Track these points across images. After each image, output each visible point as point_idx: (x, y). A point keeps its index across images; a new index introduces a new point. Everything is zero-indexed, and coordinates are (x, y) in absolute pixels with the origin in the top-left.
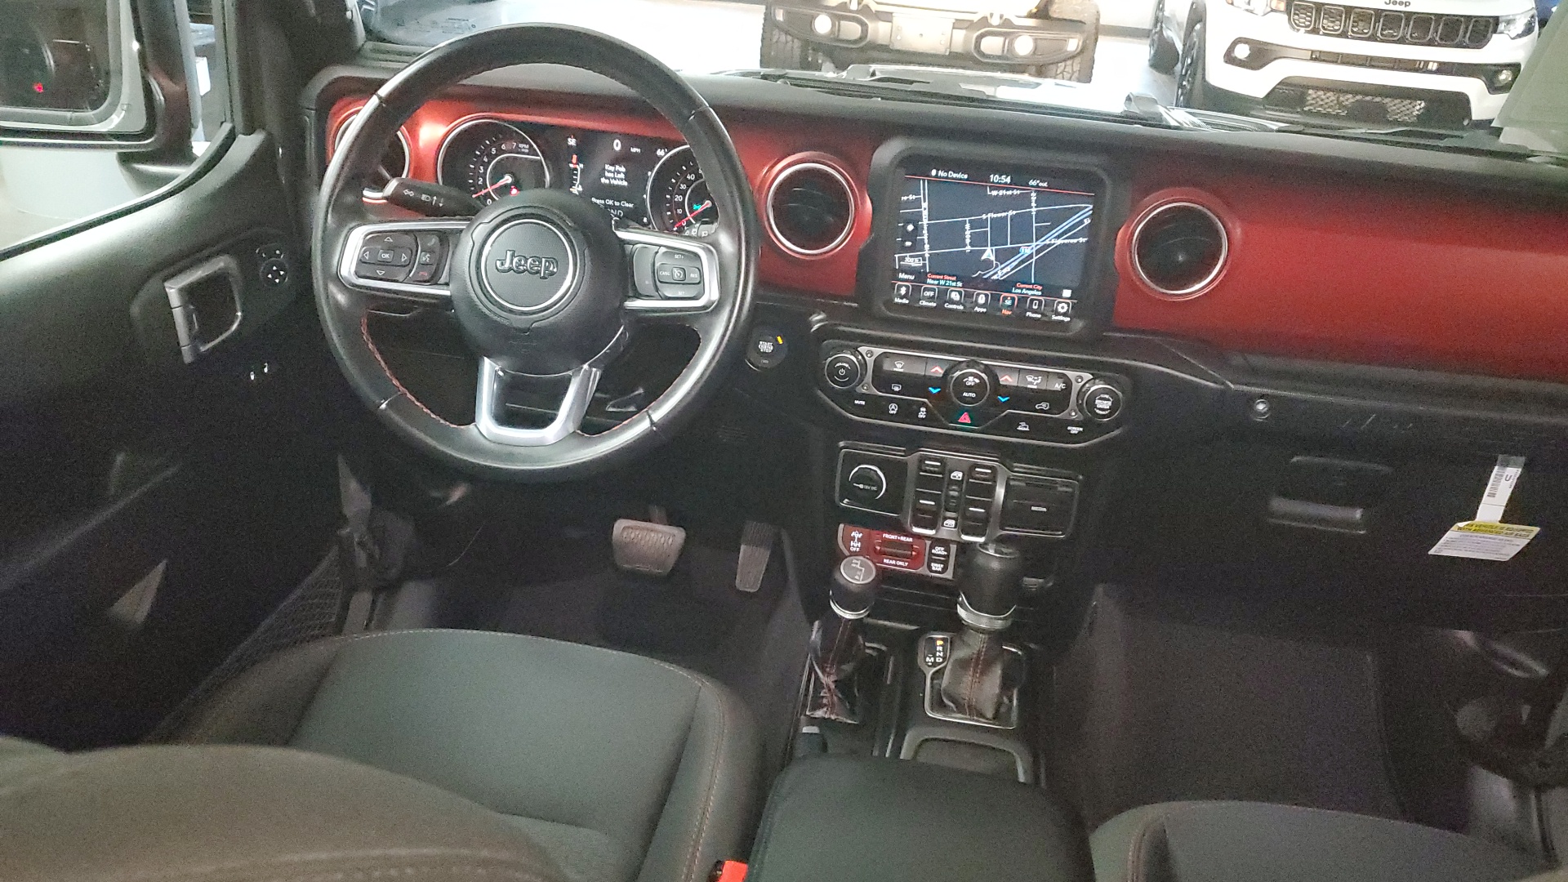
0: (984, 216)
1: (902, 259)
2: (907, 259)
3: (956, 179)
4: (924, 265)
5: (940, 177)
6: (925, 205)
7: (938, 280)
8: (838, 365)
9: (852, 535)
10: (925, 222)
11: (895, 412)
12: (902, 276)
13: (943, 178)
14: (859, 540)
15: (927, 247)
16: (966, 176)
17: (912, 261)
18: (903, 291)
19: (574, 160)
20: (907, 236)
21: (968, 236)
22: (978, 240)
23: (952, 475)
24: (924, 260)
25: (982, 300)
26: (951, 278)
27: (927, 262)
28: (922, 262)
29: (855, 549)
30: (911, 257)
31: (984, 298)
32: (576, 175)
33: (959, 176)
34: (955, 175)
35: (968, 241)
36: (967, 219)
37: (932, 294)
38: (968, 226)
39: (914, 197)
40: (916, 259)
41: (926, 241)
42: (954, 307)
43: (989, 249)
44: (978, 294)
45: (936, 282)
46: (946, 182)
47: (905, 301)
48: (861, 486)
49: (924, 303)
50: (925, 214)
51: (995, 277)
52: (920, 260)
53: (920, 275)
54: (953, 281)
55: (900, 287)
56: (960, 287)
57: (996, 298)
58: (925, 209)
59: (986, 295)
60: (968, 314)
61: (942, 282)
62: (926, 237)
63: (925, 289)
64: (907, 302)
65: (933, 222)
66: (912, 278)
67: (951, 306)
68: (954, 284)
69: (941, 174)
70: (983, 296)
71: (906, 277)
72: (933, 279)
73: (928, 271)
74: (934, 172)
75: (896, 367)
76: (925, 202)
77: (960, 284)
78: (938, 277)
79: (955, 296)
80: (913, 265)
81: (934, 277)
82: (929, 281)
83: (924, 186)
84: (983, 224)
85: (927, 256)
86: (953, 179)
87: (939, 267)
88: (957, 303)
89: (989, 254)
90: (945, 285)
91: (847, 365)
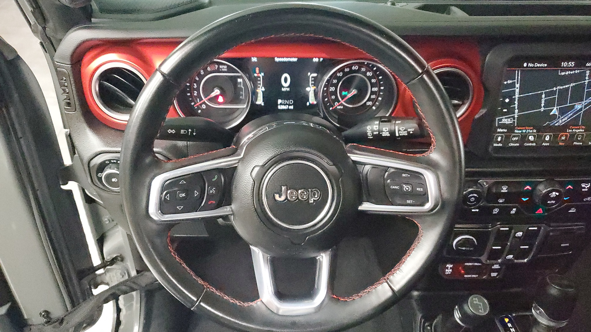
0: (555, 89)
1: (501, 120)
2: (503, 120)
3: (540, 67)
4: (514, 122)
5: (530, 67)
6: (518, 86)
7: (522, 130)
8: (470, 196)
9: (447, 266)
10: (517, 96)
11: (497, 213)
12: (499, 130)
13: (532, 67)
14: (451, 268)
15: (516, 111)
16: (546, 65)
17: (506, 121)
18: (499, 139)
19: (257, 71)
20: (504, 105)
21: (543, 102)
22: (550, 103)
23: (517, 234)
24: (514, 119)
25: (547, 138)
26: (530, 128)
27: (516, 120)
28: (512, 121)
29: (448, 273)
30: (506, 118)
31: (549, 138)
32: (260, 81)
33: (542, 65)
34: (538, 65)
35: (543, 105)
36: (544, 91)
37: (517, 138)
38: (543, 96)
39: (511, 81)
40: (509, 120)
41: (516, 108)
42: (530, 144)
43: (555, 108)
44: (545, 136)
45: (520, 132)
46: (533, 70)
47: (500, 145)
48: (464, 248)
49: (512, 144)
50: (517, 91)
51: (556, 125)
52: (511, 120)
53: (510, 128)
54: (531, 130)
55: (497, 137)
56: (535, 133)
57: (556, 137)
58: (517, 88)
59: (550, 136)
60: (538, 148)
61: (524, 131)
62: (516, 106)
63: (514, 136)
64: (501, 145)
65: (521, 96)
66: (506, 131)
67: (528, 145)
68: (531, 131)
69: (530, 65)
70: (548, 136)
71: (502, 130)
72: (518, 130)
73: (516, 125)
74: (525, 65)
75: (503, 190)
76: (518, 83)
77: (535, 131)
78: (522, 128)
79: (531, 138)
80: (507, 123)
81: (519, 128)
82: (516, 131)
83: (518, 75)
84: (553, 93)
85: (516, 116)
86: (537, 67)
87: (523, 122)
88: (532, 142)
89: (555, 111)
90: (526, 133)
91: (475, 195)
